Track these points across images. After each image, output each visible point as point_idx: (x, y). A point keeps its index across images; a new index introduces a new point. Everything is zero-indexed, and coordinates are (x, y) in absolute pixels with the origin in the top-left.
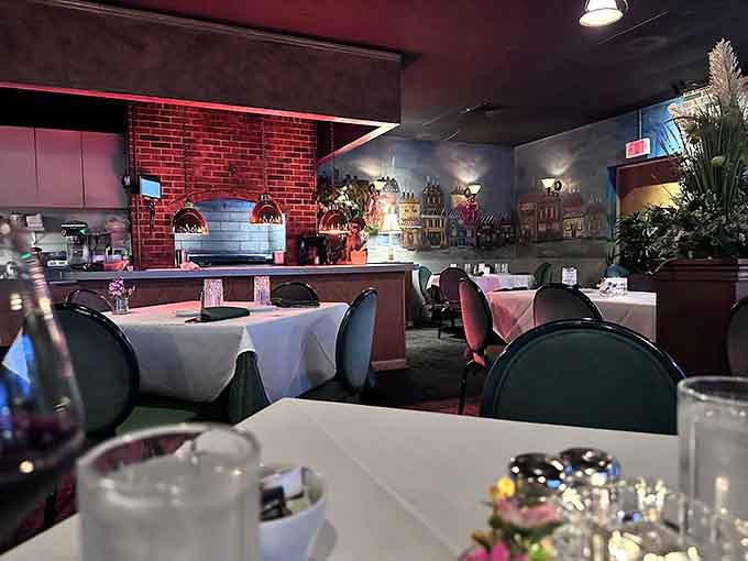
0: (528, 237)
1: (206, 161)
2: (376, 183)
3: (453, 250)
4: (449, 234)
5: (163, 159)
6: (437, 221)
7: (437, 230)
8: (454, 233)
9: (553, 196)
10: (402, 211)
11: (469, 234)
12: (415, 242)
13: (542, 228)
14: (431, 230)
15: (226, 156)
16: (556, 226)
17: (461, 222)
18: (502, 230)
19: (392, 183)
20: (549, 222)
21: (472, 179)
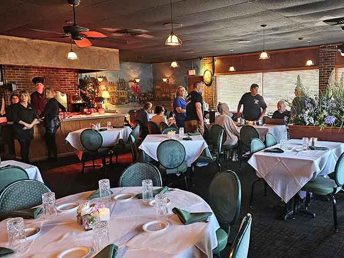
0: (158, 98)
1: (34, 75)
2: (98, 79)
3: (131, 104)
4: (129, 98)
5: (17, 75)
6: (124, 93)
7: (124, 96)
8: (131, 97)
9: (166, 84)
10: (109, 89)
11: (136, 97)
12: (115, 101)
13: (164, 95)
14: (121, 96)
15: (42, 73)
16: (168, 95)
17: (133, 93)
18: (149, 96)
19: (105, 78)
20: (166, 93)
21: (136, 76)
